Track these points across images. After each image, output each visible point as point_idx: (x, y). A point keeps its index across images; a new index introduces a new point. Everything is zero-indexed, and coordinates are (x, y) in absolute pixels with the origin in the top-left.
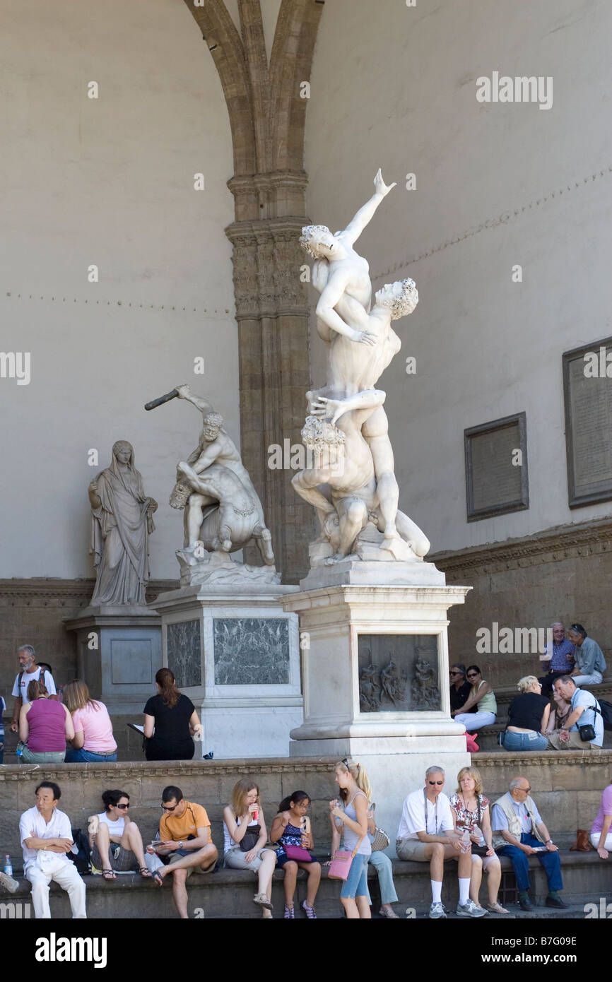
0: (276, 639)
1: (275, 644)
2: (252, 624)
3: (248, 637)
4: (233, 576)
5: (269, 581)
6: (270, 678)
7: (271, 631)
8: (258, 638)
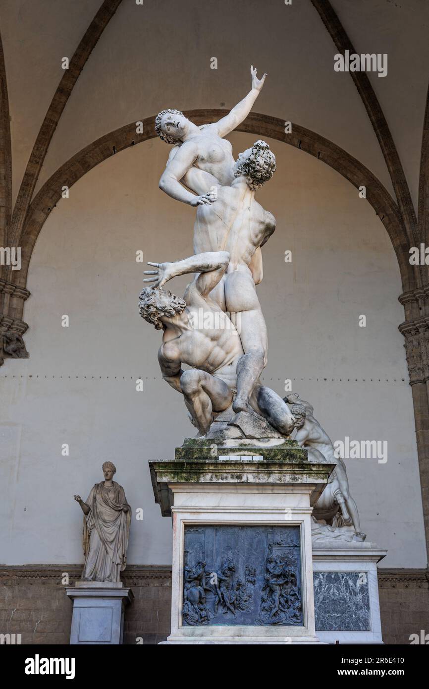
0: (356, 590)
1: (356, 594)
2: (333, 576)
3: (329, 588)
4: (316, 536)
5: (349, 539)
6: (351, 625)
7: (351, 583)
8: (338, 589)
